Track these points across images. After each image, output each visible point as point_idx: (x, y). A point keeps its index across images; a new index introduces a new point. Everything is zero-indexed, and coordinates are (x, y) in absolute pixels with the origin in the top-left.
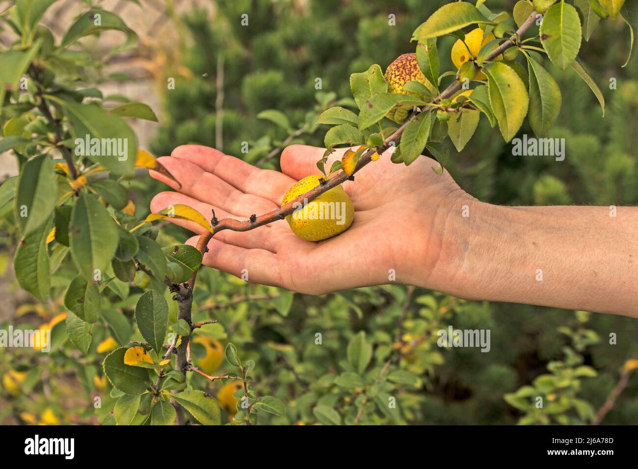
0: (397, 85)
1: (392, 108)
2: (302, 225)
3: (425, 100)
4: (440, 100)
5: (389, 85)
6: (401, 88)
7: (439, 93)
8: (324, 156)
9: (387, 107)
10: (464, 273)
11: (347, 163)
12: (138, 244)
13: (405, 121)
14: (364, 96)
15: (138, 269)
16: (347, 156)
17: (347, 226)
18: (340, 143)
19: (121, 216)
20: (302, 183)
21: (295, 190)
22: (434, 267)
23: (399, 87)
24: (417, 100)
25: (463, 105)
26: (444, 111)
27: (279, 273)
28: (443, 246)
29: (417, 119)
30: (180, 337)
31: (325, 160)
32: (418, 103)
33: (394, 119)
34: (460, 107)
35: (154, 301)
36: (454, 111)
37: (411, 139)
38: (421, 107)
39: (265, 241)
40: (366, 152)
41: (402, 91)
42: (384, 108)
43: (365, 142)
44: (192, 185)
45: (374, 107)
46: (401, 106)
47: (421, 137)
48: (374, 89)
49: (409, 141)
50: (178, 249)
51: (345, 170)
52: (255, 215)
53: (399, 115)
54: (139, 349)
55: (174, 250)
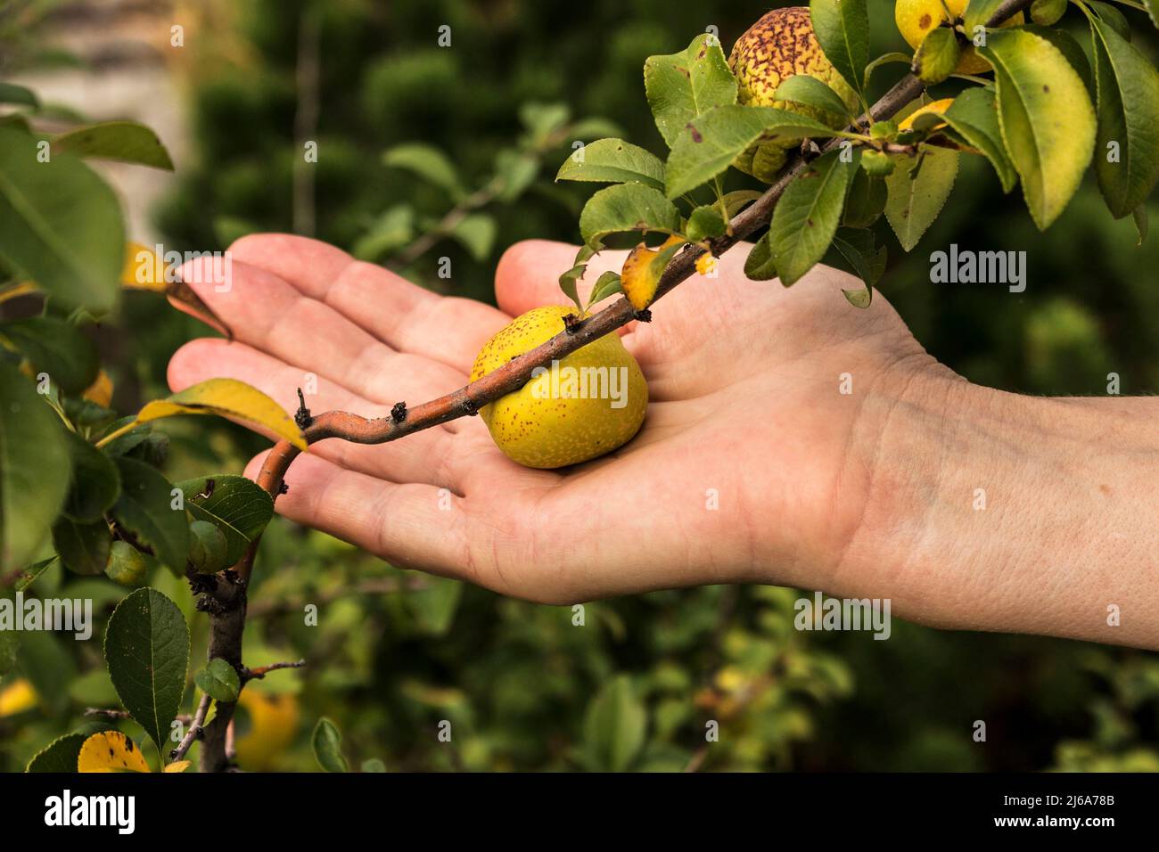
0: (760, 86)
1: (752, 144)
2: (520, 429)
3: (830, 123)
4: (867, 125)
5: (742, 85)
6: (770, 92)
7: (865, 106)
8: (578, 260)
9: (739, 141)
10: (925, 558)
11: (637, 280)
12: (119, 480)
13: (778, 175)
14: (677, 111)
15: (116, 538)
16: (636, 260)
17: (631, 432)
18: (618, 230)
19: (75, 406)
20: (521, 325)
21: (505, 342)
22: (850, 541)
23: (764, 91)
24: (813, 123)
25: (928, 138)
26: (878, 151)
27: (467, 547)
28: (874, 491)
29: (812, 171)
30: (214, 701)
31: (580, 271)
32: (814, 130)
33: (750, 168)
34: (920, 140)
35: (153, 616)
36: (905, 152)
37: (795, 220)
38: (821, 142)
39: (439, 467)
40: (681, 250)
41: (774, 102)
42: (730, 142)
43: (682, 227)
44: (270, 328)
45: (706, 138)
46: (773, 137)
47: (823, 217)
48: (703, 95)
49: (792, 225)
50: (213, 486)
51: (629, 296)
52: (404, 405)
53: (764, 161)
54: (116, 738)
55: (204, 488)
